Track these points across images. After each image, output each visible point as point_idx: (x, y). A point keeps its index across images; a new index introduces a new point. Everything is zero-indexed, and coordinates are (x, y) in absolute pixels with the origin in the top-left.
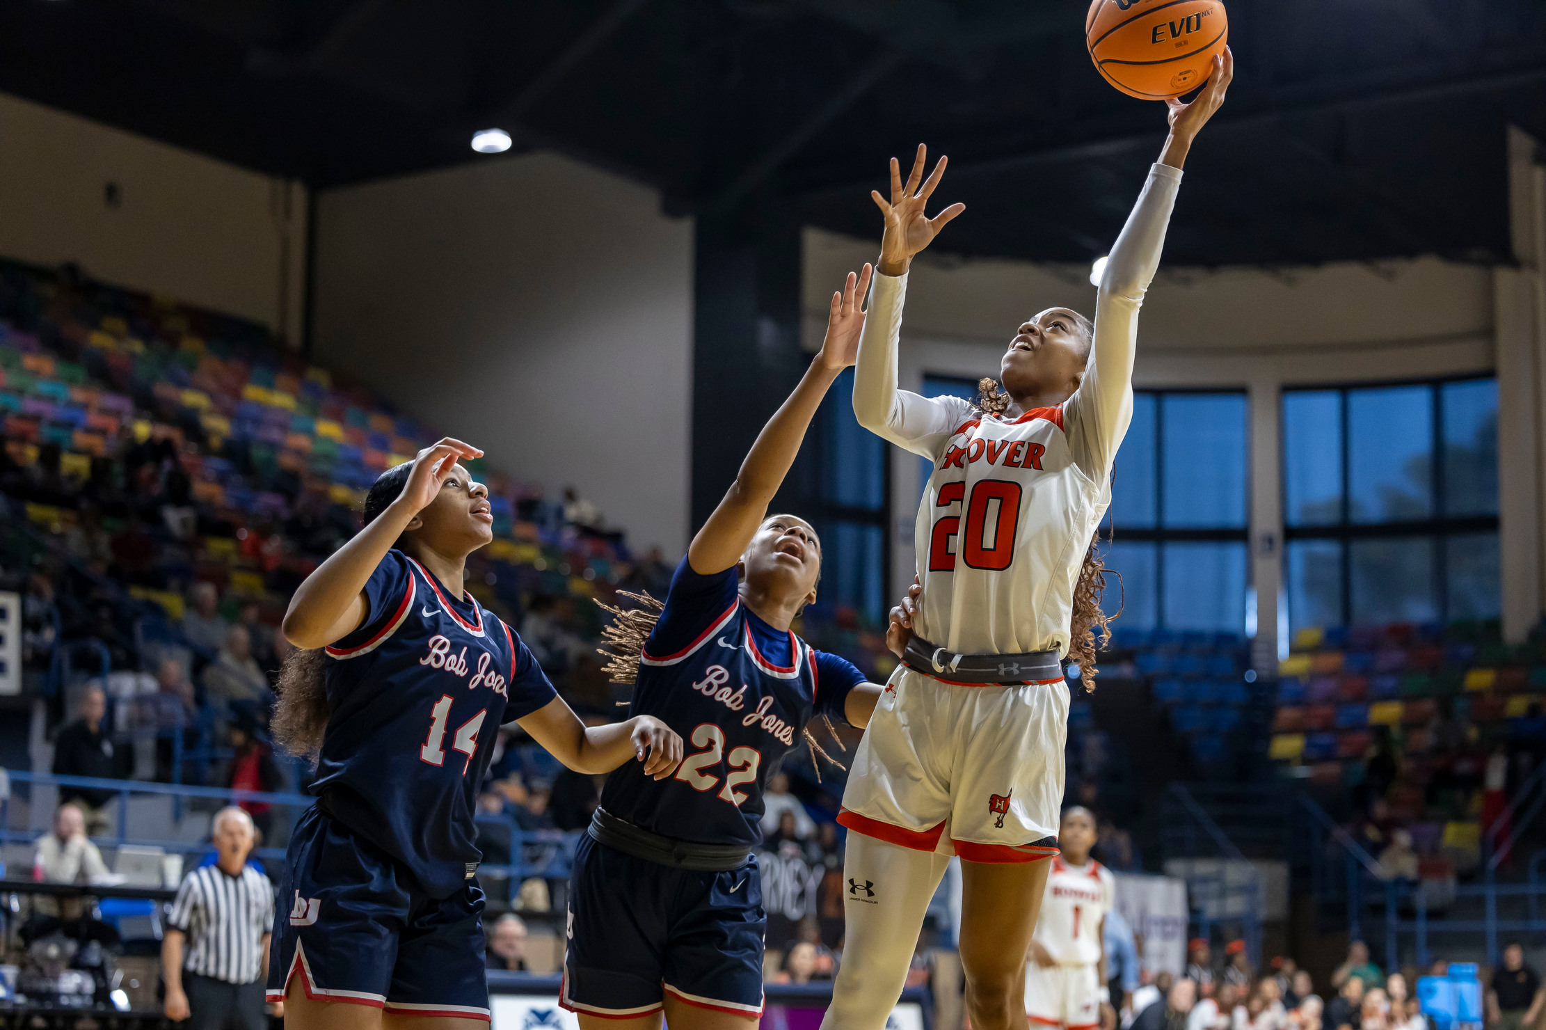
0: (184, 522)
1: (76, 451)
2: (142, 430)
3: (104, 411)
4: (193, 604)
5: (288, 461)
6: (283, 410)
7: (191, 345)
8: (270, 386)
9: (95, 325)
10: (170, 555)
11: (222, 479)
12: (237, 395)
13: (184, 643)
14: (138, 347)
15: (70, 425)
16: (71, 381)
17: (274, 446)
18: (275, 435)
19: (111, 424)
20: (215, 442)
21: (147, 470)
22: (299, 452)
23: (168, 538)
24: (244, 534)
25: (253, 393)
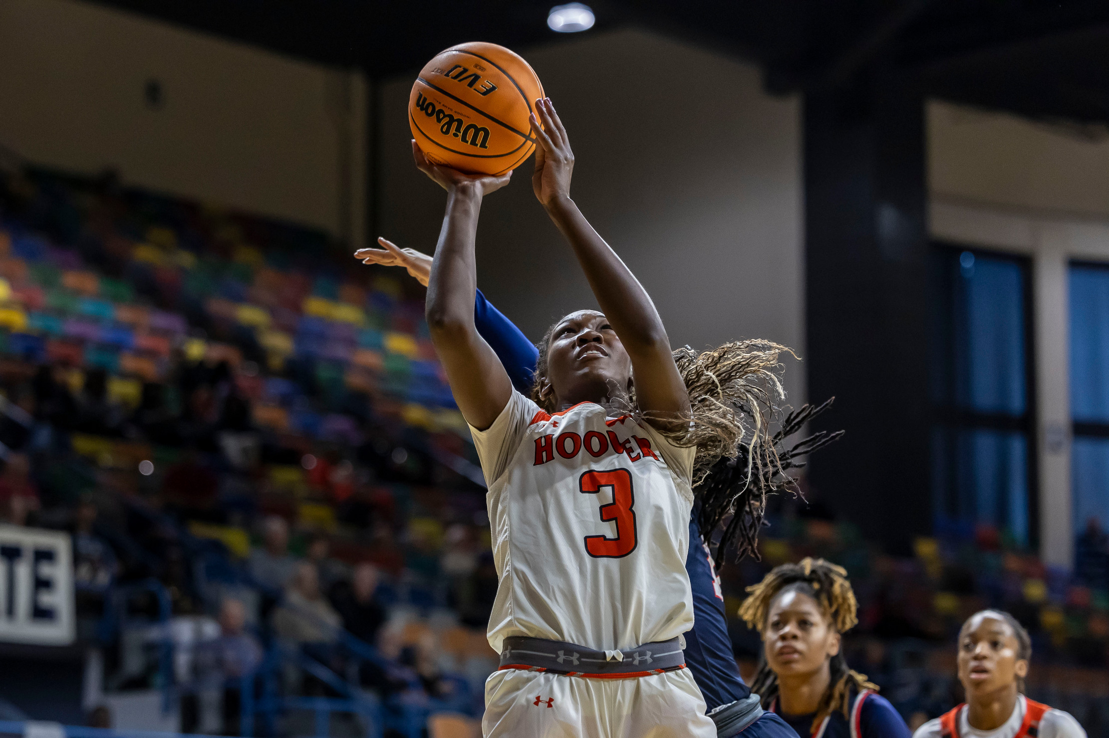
0: (245, 451)
1: (125, 376)
2: (196, 350)
3: (155, 332)
4: (259, 540)
5: (355, 380)
6: (348, 325)
7: (247, 256)
8: (333, 297)
9: (140, 237)
10: (231, 487)
11: (285, 402)
12: (296, 308)
13: (249, 582)
14: (186, 259)
15: (116, 347)
16: (116, 299)
17: (341, 365)
18: (340, 352)
19: (163, 346)
20: (276, 362)
21: (203, 394)
22: (369, 371)
23: (226, 468)
24: (312, 462)
25: (316, 306)
